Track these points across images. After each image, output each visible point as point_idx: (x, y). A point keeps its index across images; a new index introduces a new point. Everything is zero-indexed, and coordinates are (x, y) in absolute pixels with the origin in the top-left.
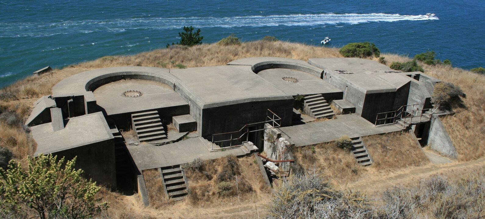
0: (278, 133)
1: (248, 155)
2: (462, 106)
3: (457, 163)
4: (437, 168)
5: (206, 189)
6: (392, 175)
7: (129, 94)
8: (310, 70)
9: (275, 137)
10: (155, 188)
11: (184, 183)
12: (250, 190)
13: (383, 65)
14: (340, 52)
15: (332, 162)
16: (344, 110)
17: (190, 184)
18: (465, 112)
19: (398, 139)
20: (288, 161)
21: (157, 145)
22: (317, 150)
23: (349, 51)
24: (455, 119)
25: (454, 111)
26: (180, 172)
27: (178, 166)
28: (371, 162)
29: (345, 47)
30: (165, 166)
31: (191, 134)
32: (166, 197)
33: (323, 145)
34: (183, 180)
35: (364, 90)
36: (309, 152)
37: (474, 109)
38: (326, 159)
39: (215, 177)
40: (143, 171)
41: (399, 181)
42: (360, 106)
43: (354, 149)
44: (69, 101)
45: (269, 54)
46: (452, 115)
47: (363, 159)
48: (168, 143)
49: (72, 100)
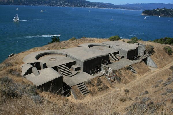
0: (108, 67)
1: (102, 76)
2: (154, 52)
3: (159, 69)
4: (155, 72)
5: (94, 89)
6: (144, 76)
7: (51, 60)
8: (105, 46)
9: (107, 68)
10: (78, 92)
11: (86, 88)
12: (107, 87)
13: (124, 42)
14: (109, 39)
15: (127, 74)
16: (121, 57)
17: (89, 89)
18: (155, 54)
19: (140, 64)
20: (114, 76)
21: (70, 77)
22: (121, 71)
23: (112, 39)
24: (153, 56)
25: (153, 53)
26: (84, 85)
27: (82, 83)
28: (136, 73)
29: (111, 38)
30: (78, 83)
31: (79, 71)
32: (82, 95)
33: (122, 69)
34: (86, 87)
35: (127, 50)
36: (119, 72)
37: (157, 52)
38: (125, 74)
39: (95, 85)
40: (72, 87)
41: (147, 77)
42: (126, 55)
43: (131, 69)
44: (35, 64)
45: (89, 42)
46: (152, 55)
47: (134, 72)
48: (74, 75)
49: (36, 64)
